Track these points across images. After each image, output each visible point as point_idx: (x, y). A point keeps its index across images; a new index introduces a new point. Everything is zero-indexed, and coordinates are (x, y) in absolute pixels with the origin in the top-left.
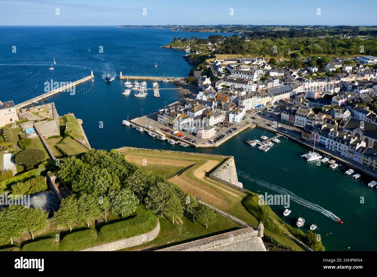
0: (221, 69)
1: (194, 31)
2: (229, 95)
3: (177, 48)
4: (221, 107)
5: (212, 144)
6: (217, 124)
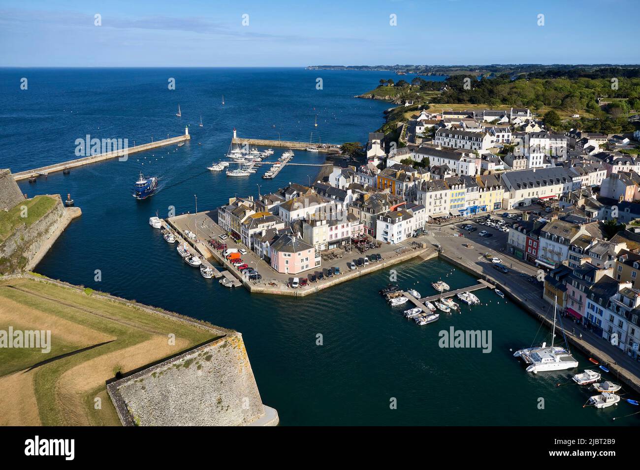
0: (420, 128)
1: (438, 73)
2: (399, 179)
3: (385, 99)
4: (363, 203)
5: (293, 287)
6: (338, 243)
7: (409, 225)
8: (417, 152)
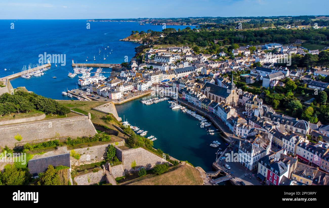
0: (150, 56)
1: (161, 24)
2: (143, 73)
3: (135, 41)
4: (133, 80)
6: (127, 91)
7: (147, 85)
8: (149, 64)
